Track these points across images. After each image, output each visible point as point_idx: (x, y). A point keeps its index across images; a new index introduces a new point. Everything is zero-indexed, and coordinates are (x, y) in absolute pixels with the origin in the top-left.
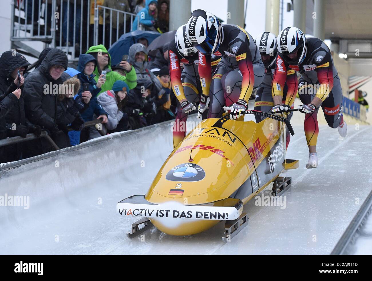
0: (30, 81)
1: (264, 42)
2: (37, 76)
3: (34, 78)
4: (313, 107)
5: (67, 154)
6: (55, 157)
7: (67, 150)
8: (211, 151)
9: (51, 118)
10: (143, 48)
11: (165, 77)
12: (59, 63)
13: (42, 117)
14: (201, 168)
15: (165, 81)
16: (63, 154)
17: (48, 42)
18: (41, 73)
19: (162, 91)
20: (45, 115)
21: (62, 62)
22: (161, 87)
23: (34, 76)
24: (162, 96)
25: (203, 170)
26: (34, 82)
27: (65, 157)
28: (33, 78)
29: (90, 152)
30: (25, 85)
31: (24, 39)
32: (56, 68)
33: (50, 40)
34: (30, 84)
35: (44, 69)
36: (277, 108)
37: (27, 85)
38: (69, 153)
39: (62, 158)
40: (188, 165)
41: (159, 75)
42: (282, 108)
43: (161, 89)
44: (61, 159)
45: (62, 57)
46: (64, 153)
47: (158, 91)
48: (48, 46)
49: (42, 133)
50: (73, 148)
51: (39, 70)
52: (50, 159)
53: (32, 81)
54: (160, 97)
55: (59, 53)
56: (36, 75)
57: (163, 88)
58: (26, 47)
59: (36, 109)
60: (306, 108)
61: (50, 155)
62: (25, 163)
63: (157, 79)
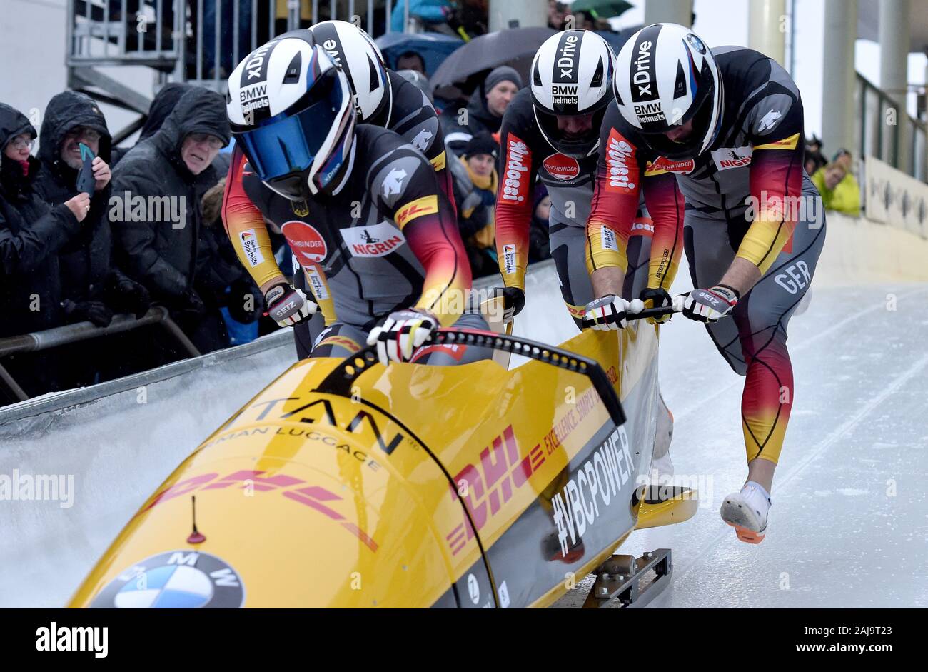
0: (129, 174)
1: (566, 69)
2: (146, 160)
3: (138, 167)
4: (728, 295)
5: (221, 368)
6: (190, 377)
7: (221, 357)
8: (288, 495)
9: (179, 275)
10: (417, 83)
11: (481, 159)
12: (207, 129)
13: (153, 270)
14: (233, 573)
15: (480, 170)
16: (211, 366)
17: (165, 67)
18: (159, 152)
19: (473, 199)
20: (162, 265)
21: (214, 124)
22: (470, 186)
23: (140, 160)
24: (472, 210)
25: (237, 580)
26: (139, 175)
27: (216, 375)
28: (136, 166)
29: (282, 361)
30: (114, 183)
31: (100, 61)
32: (197, 141)
33: (171, 63)
34: (126, 180)
35: (166, 141)
36: (602, 305)
37: (119, 183)
38: (225, 364)
39: (209, 377)
40: (181, 561)
41: (464, 156)
42: (621, 305)
43: (470, 192)
44: (206, 381)
45: (217, 111)
46: (212, 363)
47: (461, 199)
48: (166, 79)
49: (151, 311)
50: (237, 352)
51: (153, 142)
52: (175, 381)
53: (134, 175)
54: (467, 213)
55: (208, 100)
56: (144, 158)
57: (476, 189)
58: (108, 82)
59: (138, 251)
60: (704, 302)
61: (176, 369)
62: (109, 391)
63: (461, 166)
